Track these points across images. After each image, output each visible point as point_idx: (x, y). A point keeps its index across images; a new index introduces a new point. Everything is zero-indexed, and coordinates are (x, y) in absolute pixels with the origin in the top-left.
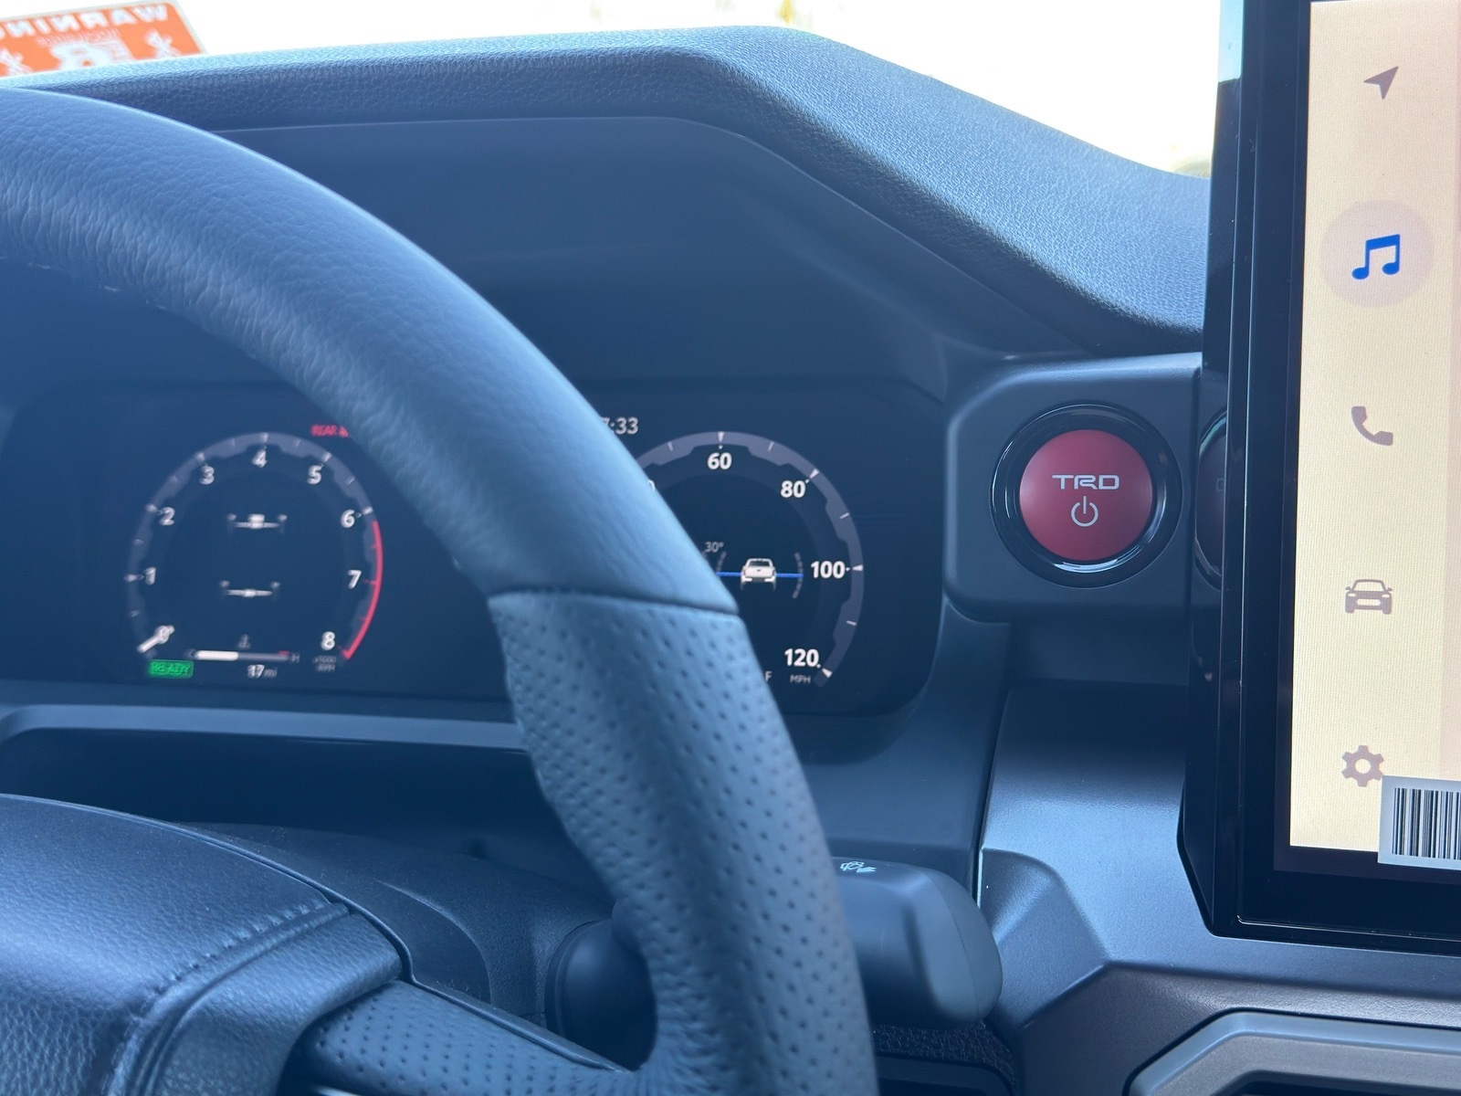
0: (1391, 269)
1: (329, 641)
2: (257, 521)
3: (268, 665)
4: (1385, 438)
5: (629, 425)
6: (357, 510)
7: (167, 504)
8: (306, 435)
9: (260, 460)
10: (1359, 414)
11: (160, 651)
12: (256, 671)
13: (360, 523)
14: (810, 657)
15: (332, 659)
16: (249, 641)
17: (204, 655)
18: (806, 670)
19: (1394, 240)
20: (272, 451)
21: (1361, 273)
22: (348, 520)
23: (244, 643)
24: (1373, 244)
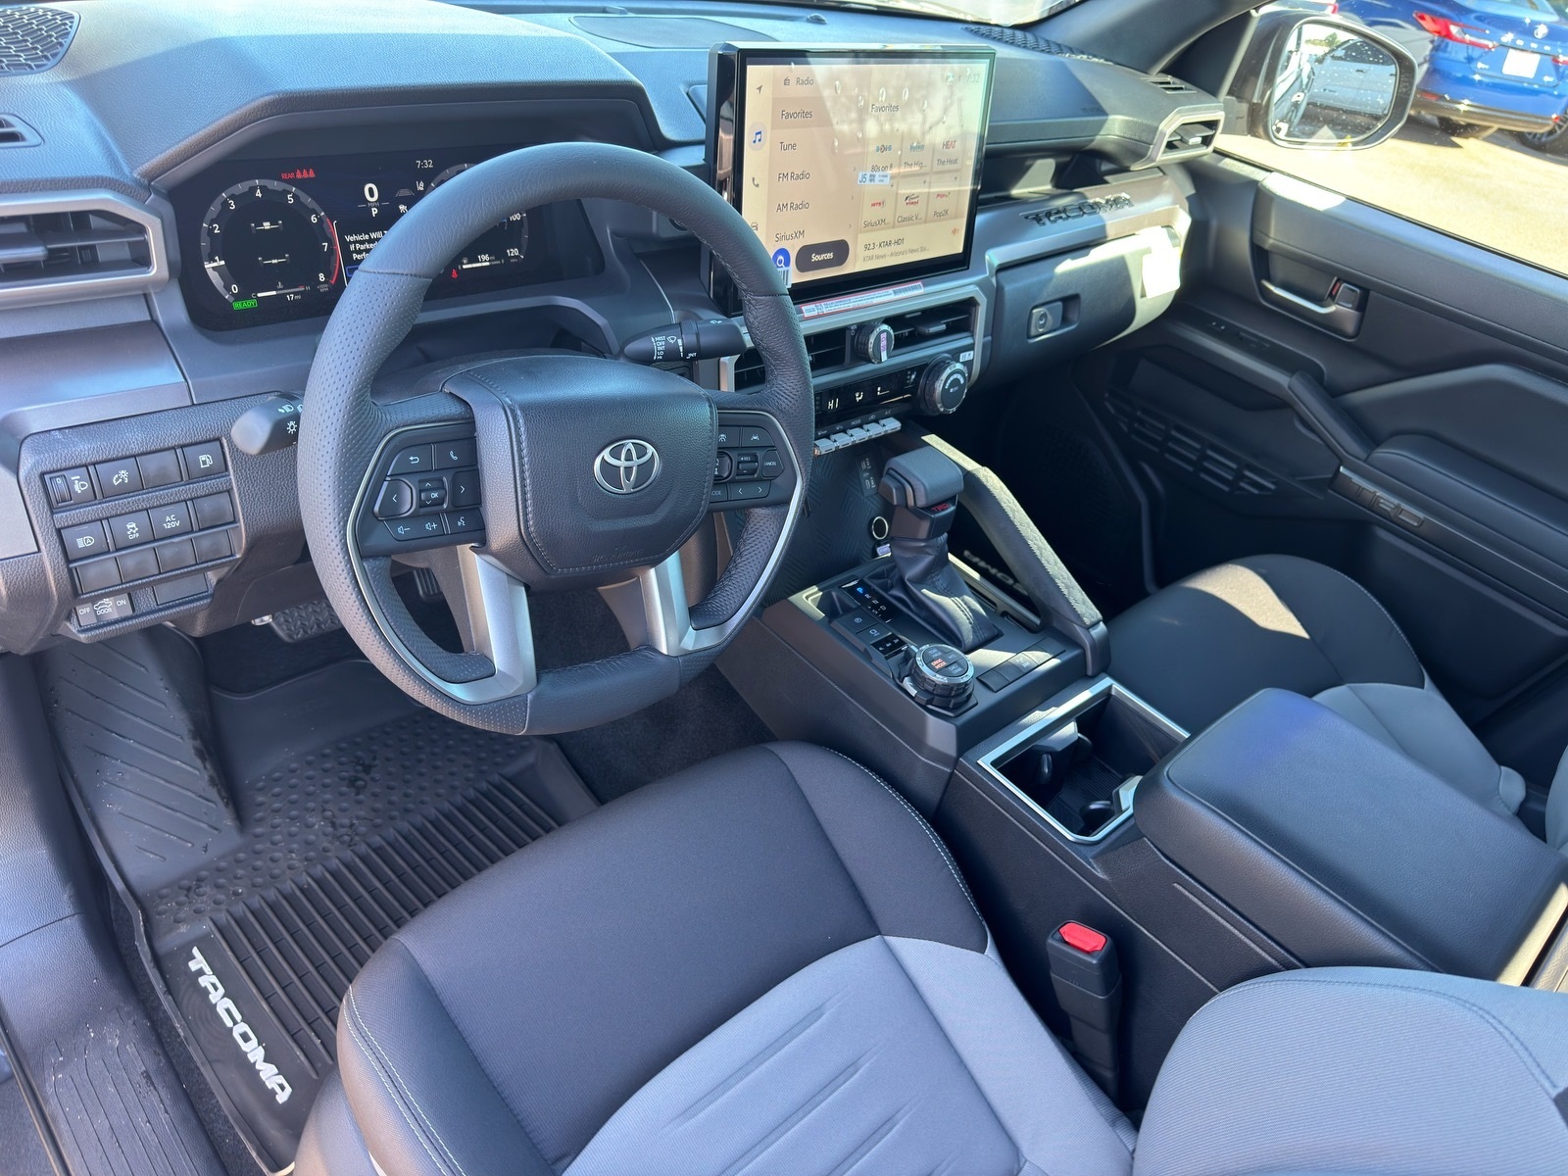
0: (760, 140)
1: (322, 277)
2: (267, 225)
3: (295, 294)
4: (757, 186)
5: (429, 163)
6: (317, 214)
7: (213, 221)
8: (279, 179)
9: (259, 194)
10: (753, 179)
11: (238, 297)
12: (290, 297)
13: (320, 220)
14: (515, 252)
15: (326, 285)
16: (282, 284)
17: (259, 295)
18: (515, 257)
19: (760, 133)
20: (263, 189)
21: (754, 142)
22: (314, 219)
23: (280, 286)
24: (757, 134)
